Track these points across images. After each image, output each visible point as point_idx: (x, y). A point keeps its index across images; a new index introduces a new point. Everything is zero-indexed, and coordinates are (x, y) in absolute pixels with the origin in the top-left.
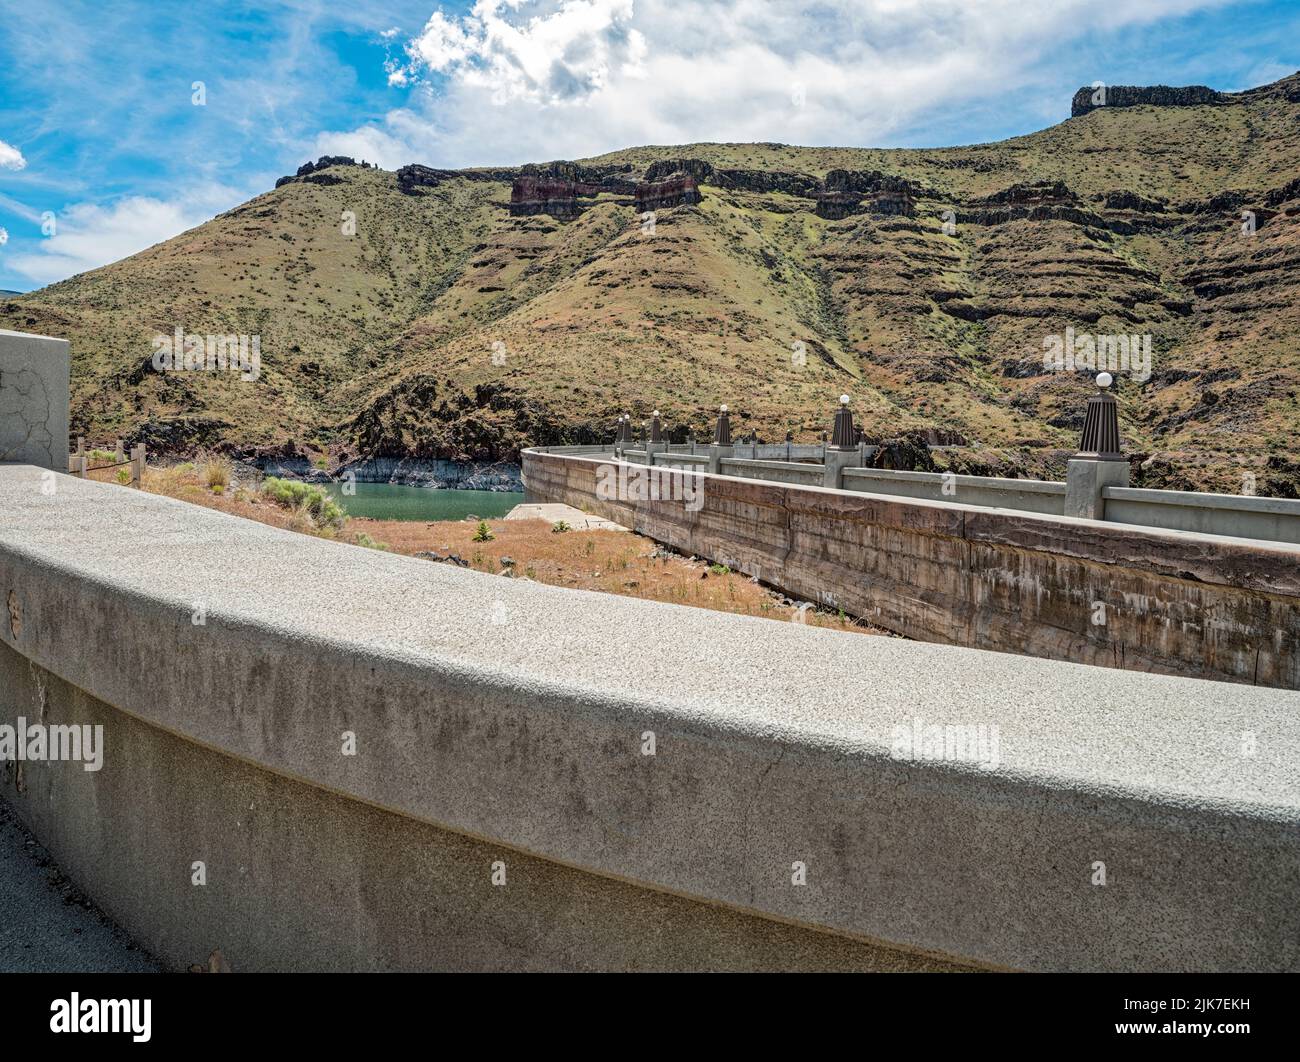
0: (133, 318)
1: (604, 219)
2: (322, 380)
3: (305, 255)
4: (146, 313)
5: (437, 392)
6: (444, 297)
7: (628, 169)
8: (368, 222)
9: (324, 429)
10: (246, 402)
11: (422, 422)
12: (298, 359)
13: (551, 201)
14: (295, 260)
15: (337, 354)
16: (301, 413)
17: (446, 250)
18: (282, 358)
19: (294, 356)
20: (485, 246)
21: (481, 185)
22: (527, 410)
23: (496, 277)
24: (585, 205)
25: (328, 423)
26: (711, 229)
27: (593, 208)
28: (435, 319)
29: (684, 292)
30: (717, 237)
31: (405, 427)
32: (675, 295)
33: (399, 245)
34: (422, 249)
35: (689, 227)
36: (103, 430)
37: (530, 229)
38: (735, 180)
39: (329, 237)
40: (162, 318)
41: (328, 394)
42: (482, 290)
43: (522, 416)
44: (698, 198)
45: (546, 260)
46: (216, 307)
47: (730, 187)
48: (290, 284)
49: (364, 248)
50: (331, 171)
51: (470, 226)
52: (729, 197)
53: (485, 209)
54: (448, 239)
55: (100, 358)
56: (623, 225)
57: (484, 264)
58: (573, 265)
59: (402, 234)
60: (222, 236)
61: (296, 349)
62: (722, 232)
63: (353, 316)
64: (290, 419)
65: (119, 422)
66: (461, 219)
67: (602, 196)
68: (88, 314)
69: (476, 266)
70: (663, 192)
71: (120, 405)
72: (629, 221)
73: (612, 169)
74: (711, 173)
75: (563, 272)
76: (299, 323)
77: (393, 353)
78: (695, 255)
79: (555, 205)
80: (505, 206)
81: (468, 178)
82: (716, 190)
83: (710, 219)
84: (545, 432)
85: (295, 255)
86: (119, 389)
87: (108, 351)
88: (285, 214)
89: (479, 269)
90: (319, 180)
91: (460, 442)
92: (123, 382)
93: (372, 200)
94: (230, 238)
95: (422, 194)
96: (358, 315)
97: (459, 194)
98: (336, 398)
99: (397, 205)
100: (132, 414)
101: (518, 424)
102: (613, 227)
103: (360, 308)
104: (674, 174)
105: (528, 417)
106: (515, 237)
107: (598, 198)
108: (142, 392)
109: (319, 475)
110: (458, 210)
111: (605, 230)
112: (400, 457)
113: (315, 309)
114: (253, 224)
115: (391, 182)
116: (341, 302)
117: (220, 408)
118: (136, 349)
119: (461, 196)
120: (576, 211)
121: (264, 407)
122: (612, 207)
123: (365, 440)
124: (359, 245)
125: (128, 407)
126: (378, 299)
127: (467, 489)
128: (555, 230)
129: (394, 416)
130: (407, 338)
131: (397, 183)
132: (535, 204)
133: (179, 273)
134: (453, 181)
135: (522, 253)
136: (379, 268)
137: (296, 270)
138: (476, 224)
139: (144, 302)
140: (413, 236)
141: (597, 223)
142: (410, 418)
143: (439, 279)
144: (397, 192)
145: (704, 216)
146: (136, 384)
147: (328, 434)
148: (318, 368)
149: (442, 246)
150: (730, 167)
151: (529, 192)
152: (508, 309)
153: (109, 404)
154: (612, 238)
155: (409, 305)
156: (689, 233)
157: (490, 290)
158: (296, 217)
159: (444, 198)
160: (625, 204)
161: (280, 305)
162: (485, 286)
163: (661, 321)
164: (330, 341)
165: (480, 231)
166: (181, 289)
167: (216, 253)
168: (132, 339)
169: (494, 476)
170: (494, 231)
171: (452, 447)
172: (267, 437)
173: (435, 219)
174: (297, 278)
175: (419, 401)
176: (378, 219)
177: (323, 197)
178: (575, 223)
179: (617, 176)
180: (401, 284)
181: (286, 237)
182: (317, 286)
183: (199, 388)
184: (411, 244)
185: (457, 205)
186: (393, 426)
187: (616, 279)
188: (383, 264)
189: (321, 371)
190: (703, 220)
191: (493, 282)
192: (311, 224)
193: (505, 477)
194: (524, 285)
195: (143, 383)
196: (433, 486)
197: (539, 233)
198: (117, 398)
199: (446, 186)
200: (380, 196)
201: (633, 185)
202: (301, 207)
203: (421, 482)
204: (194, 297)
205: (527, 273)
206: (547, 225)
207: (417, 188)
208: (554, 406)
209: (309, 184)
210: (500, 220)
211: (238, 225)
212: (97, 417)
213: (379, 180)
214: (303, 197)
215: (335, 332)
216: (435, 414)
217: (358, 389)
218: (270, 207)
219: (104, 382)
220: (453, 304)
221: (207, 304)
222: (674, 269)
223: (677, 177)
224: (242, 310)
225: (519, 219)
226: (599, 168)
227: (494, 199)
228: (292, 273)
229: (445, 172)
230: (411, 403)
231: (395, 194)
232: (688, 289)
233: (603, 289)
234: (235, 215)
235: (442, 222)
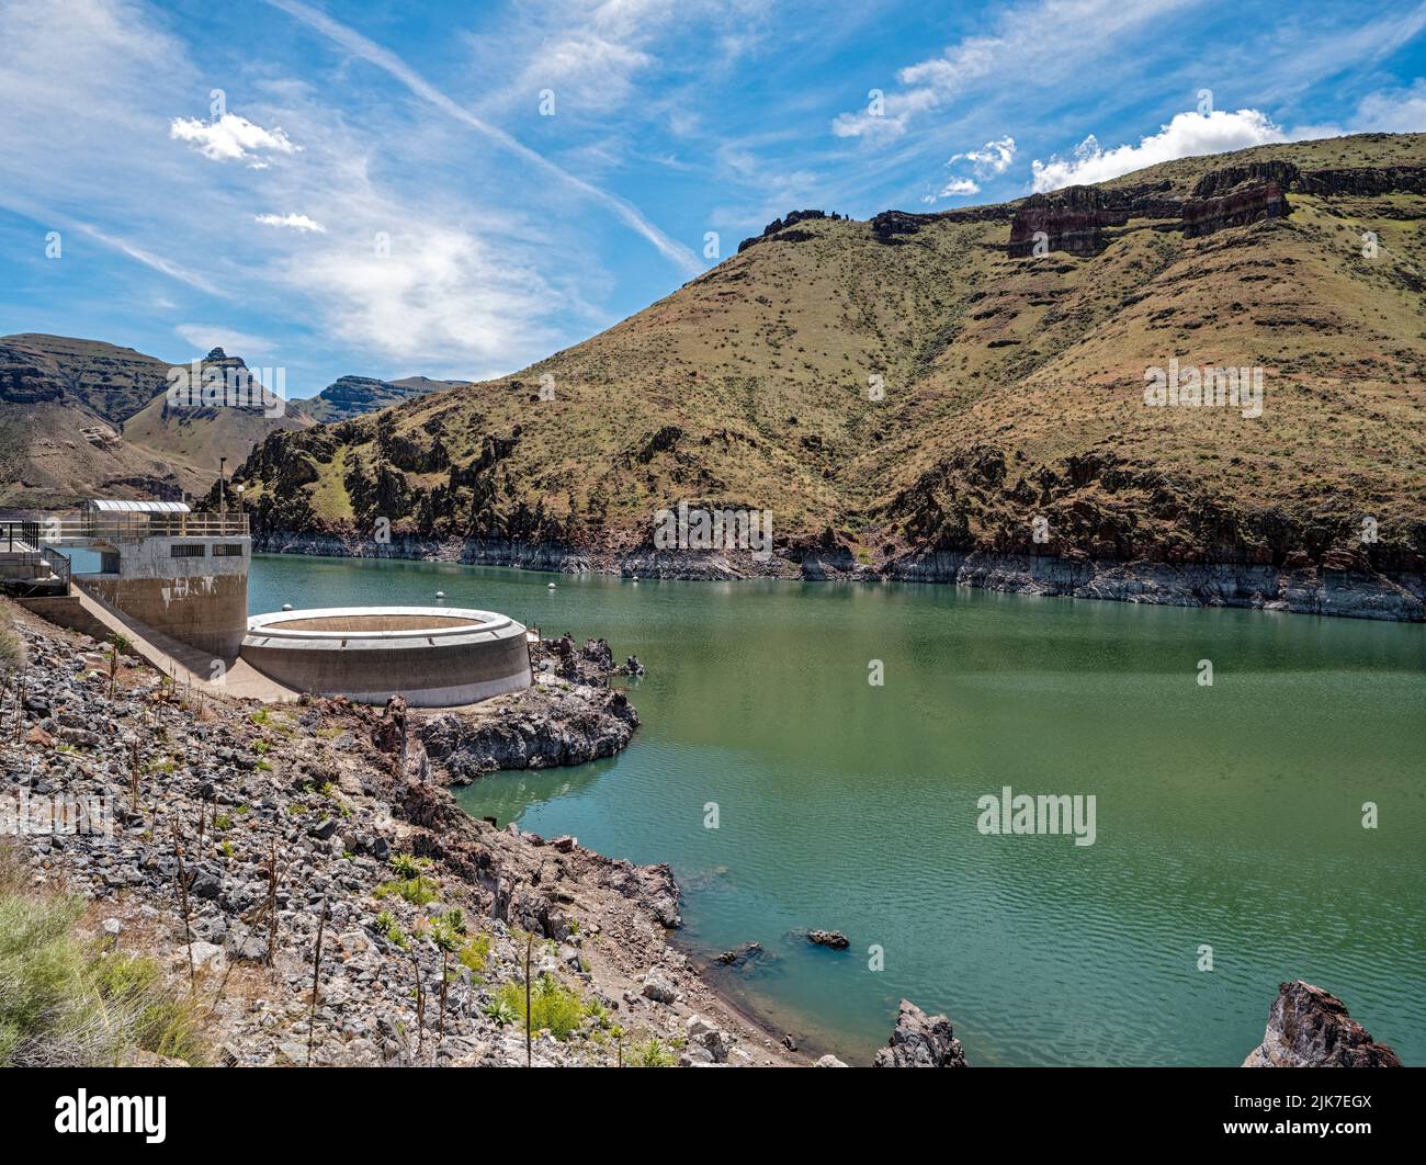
0: (627, 391)
1: (1141, 250)
2: (825, 455)
3: (784, 317)
4: (638, 386)
5: (1007, 466)
6: (945, 356)
7: (1167, 186)
8: (846, 278)
9: (852, 513)
10: (763, 481)
11: (991, 505)
12: (798, 432)
13: (1066, 234)
14: (775, 323)
15: (835, 425)
16: (824, 495)
17: (937, 303)
18: (781, 432)
19: (792, 428)
20: (984, 294)
21: (968, 227)
22: (1168, 488)
23: (1008, 329)
24: (1111, 235)
25: (856, 507)
26: (1315, 246)
27: (1122, 239)
28: (940, 381)
29: (1306, 328)
30: (1327, 255)
31: (968, 511)
32: (1294, 333)
33: (883, 301)
34: (909, 303)
35: (1282, 247)
36: (619, 514)
37: (1041, 270)
38: (1329, 184)
39: (806, 296)
40: (655, 391)
41: (840, 473)
42: (992, 345)
43: (1163, 497)
44: (1286, 210)
45: (1070, 304)
46: (703, 378)
47: (1325, 193)
48: (773, 349)
49: (845, 306)
50: (801, 226)
51: (961, 273)
52: (1327, 205)
53: (976, 253)
54: (938, 291)
55: (603, 434)
56: (1170, 256)
57: (988, 315)
58: (1108, 308)
59: (884, 289)
60: (697, 304)
61: (793, 421)
62: (1332, 248)
63: (843, 382)
64: (815, 502)
65: (634, 505)
66: (949, 267)
67: (1132, 223)
68: (584, 388)
69: (977, 318)
70: (1228, 206)
71: (633, 486)
72: (1177, 249)
73: (1145, 188)
74: (1296, 177)
75: (1097, 317)
76: (789, 392)
77: (899, 423)
78: (1307, 280)
79: (1072, 239)
80: (1001, 248)
81: (953, 220)
82: (1307, 198)
83: (1309, 235)
84: (1211, 521)
85: (773, 318)
86: (630, 468)
87: (610, 427)
88: (759, 275)
89: (982, 321)
90: (790, 237)
91: (1069, 533)
92: (633, 460)
93: (848, 253)
94: (706, 304)
95: (901, 243)
96: (849, 381)
97: (943, 240)
98: (850, 476)
99: (876, 256)
100: (646, 496)
101: (1158, 509)
102: (1155, 258)
103: (850, 373)
104: (1244, 184)
105: (1173, 498)
106: (1023, 281)
107: (1128, 226)
108: (654, 472)
109: (866, 571)
110: (944, 257)
111: (1145, 263)
112: (967, 550)
113: (805, 376)
114: (726, 288)
115: (865, 232)
116: (830, 367)
117: (740, 489)
118: (637, 424)
119: (946, 240)
120: (1100, 244)
121: (785, 488)
122: (1149, 235)
123: (916, 528)
124: (840, 303)
125: (641, 489)
126: (868, 362)
127: (1088, 597)
128: (1074, 269)
129: (954, 498)
130: (912, 404)
131: (872, 234)
133: (661, 343)
134: (935, 226)
135: (1036, 299)
136: (865, 327)
137: (777, 334)
138: (967, 271)
139: (633, 374)
140: (897, 289)
141: (1133, 255)
142: (973, 500)
143: (932, 336)
144: (873, 242)
145: (1301, 231)
146: (647, 461)
147: (860, 520)
148: (820, 442)
149: (931, 298)
150: (1320, 167)
151: (1035, 228)
152: (1031, 367)
153: (622, 485)
154: (1159, 270)
155: (906, 366)
156: (1285, 253)
157: (1002, 344)
158: (770, 278)
159: (927, 244)
160: (1167, 229)
161: (767, 373)
162: (996, 340)
163: (1289, 369)
164: (825, 410)
165: (974, 279)
166: (666, 361)
167: (694, 320)
168: (631, 414)
169: (1131, 580)
170: (991, 277)
171: (1059, 540)
172: (797, 523)
173: (919, 269)
174: (779, 342)
175: (984, 478)
176: (856, 273)
177: (795, 255)
178: (1101, 258)
179: (1153, 196)
180: (891, 344)
181: (761, 300)
182: (801, 350)
183: (713, 465)
184: (897, 298)
185: (943, 252)
186: (956, 511)
187: (1197, 318)
188: (868, 322)
189: (824, 445)
190: (1299, 236)
191: (1005, 334)
192: (786, 284)
193: (1150, 583)
194: (1045, 336)
195: (653, 461)
196: (1034, 594)
197: (1053, 275)
198: (629, 478)
199: (926, 231)
200: (856, 249)
201: (1178, 205)
202: (774, 268)
203: (1014, 586)
204: (680, 368)
205: (1046, 322)
206: (1063, 264)
207: (895, 236)
208: (1211, 485)
209: (779, 242)
210: (996, 264)
211: (711, 290)
212: (612, 499)
213: (852, 232)
214: (775, 257)
215: (829, 400)
216: (1008, 495)
217: (875, 466)
218: (741, 269)
219: (614, 460)
220: (959, 364)
221: (694, 374)
222: (1282, 299)
223: (1251, 186)
224: (728, 380)
225: (1022, 260)
226: (1126, 190)
227: (986, 240)
228: (773, 337)
229: (925, 216)
230: (973, 481)
231: (871, 245)
232: (1312, 324)
233: (1178, 332)
234: (705, 281)
235: (928, 272)
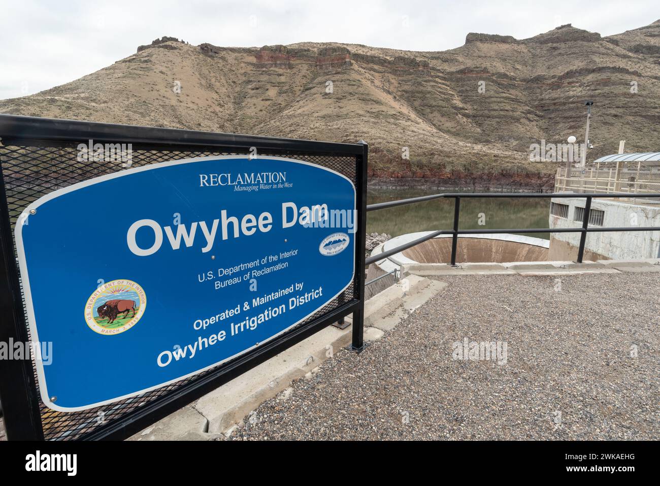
1: (305, 71)
6: (245, 103)
7: (308, 50)
13: (278, 62)
17: (234, 82)
20: (252, 81)
21: (238, 55)
23: (267, 95)
24: (294, 64)
26: (362, 77)
27: (298, 67)
30: (366, 80)
32: (371, 104)
33: (213, 79)
34: (224, 81)
35: (354, 76)
37: (270, 74)
42: (263, 100)
44: (351, 64)
45: (287, 87)
49: (199, 79)
50: (169, 43)
51: (239, 72)
53: (243, 65)
57: (256, 89)
59: (212, 74)
62: (366, 78)
63: (210, 110)
66: (234, 69)
67: (299, 61)
69: (253, 89)
70: (332, 61)
78: (366, 87)
79: (281, 64)
80: (253, 64)
81: (231, 51)
82: (353, 61)
89: (255, 91)
90: (166, 47)
93: (193, 58)
94: (135, 71)
95: (213, 57)
96: (212, 110)
97: (229, 58)
99: (205, 61)
106: (266, 77)
107: (297, 62)
111: (308, 76)
114: (143, 65)
115: (198, 50)
120: (291, 67)
122: (306, 66)
124: (196, 78)
128: (283, 75)
130: (242, 120)
131: (201, 51)
132: (269, 64)
134: (225, 52)
135: (273, 84)
136: (210, 89)
138: (242, 71)
140: (217, 75)
141: (303, 73)
143: (237, 95)
149: (231, 80)
151: (267, 58)
152: (281, 109)
155: (231, 105)
157: (266, 100)
158: (162, 63)
159: (223, 59)
160: (311, 65)
162: (263, 98)
165: (245, 74)
170: (252, 74)
173: (223, 68)
177: (171, 55)
179: (305, 53)
180: (222, 96)
184: (218, 78)
185: (230, 63)
188: (210, 87)
190: (357, 73)
192: (170, 67)
194: (281, 98)
197: (276, 76)
199: (223, 53)
200: (196, 56)
201: (314, 57)
202: (163, 59)
205: (280, 93)
206: (279, 73)
207: (210, 54)
209: (161, 49)
210: (252, 70)
211: (135, 65)
213: (192, 49)
214: (161, 55)
215: (208, 117)
220: (252, 106)
225: (263, 70)
227: (245, 61)
229: (220, 48)
231: (202, 56)
232: (375, 101)
233: (335, 100)
234: (129, 61)
235: (227, 70)
